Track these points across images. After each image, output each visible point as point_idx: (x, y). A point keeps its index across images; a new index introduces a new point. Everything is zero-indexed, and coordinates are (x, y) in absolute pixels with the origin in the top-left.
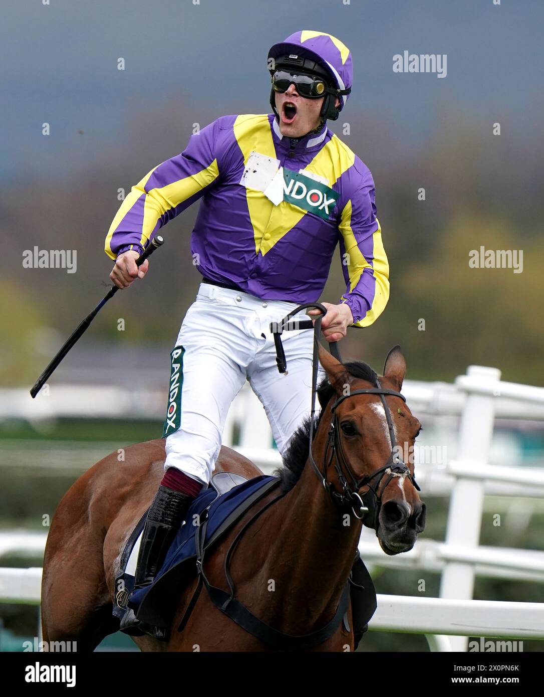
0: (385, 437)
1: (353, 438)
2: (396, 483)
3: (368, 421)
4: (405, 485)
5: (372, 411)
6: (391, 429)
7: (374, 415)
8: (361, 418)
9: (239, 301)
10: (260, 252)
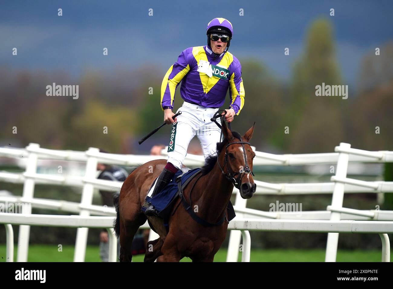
0: (243, 159)
1: (233, 159)
2: (247, 176)
3: (238, 153)
4: (249, 177)
5: (239, 150)
6: (245, 157)
7: (240, 151)
8: (235, 153)
9: (197, 108)
10: (205, 93)
